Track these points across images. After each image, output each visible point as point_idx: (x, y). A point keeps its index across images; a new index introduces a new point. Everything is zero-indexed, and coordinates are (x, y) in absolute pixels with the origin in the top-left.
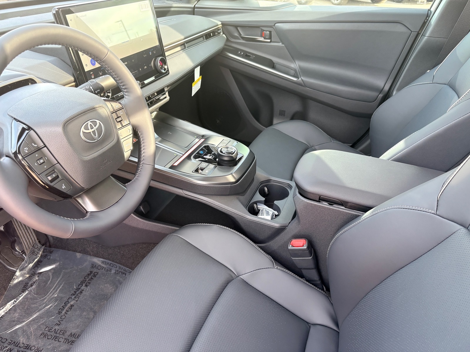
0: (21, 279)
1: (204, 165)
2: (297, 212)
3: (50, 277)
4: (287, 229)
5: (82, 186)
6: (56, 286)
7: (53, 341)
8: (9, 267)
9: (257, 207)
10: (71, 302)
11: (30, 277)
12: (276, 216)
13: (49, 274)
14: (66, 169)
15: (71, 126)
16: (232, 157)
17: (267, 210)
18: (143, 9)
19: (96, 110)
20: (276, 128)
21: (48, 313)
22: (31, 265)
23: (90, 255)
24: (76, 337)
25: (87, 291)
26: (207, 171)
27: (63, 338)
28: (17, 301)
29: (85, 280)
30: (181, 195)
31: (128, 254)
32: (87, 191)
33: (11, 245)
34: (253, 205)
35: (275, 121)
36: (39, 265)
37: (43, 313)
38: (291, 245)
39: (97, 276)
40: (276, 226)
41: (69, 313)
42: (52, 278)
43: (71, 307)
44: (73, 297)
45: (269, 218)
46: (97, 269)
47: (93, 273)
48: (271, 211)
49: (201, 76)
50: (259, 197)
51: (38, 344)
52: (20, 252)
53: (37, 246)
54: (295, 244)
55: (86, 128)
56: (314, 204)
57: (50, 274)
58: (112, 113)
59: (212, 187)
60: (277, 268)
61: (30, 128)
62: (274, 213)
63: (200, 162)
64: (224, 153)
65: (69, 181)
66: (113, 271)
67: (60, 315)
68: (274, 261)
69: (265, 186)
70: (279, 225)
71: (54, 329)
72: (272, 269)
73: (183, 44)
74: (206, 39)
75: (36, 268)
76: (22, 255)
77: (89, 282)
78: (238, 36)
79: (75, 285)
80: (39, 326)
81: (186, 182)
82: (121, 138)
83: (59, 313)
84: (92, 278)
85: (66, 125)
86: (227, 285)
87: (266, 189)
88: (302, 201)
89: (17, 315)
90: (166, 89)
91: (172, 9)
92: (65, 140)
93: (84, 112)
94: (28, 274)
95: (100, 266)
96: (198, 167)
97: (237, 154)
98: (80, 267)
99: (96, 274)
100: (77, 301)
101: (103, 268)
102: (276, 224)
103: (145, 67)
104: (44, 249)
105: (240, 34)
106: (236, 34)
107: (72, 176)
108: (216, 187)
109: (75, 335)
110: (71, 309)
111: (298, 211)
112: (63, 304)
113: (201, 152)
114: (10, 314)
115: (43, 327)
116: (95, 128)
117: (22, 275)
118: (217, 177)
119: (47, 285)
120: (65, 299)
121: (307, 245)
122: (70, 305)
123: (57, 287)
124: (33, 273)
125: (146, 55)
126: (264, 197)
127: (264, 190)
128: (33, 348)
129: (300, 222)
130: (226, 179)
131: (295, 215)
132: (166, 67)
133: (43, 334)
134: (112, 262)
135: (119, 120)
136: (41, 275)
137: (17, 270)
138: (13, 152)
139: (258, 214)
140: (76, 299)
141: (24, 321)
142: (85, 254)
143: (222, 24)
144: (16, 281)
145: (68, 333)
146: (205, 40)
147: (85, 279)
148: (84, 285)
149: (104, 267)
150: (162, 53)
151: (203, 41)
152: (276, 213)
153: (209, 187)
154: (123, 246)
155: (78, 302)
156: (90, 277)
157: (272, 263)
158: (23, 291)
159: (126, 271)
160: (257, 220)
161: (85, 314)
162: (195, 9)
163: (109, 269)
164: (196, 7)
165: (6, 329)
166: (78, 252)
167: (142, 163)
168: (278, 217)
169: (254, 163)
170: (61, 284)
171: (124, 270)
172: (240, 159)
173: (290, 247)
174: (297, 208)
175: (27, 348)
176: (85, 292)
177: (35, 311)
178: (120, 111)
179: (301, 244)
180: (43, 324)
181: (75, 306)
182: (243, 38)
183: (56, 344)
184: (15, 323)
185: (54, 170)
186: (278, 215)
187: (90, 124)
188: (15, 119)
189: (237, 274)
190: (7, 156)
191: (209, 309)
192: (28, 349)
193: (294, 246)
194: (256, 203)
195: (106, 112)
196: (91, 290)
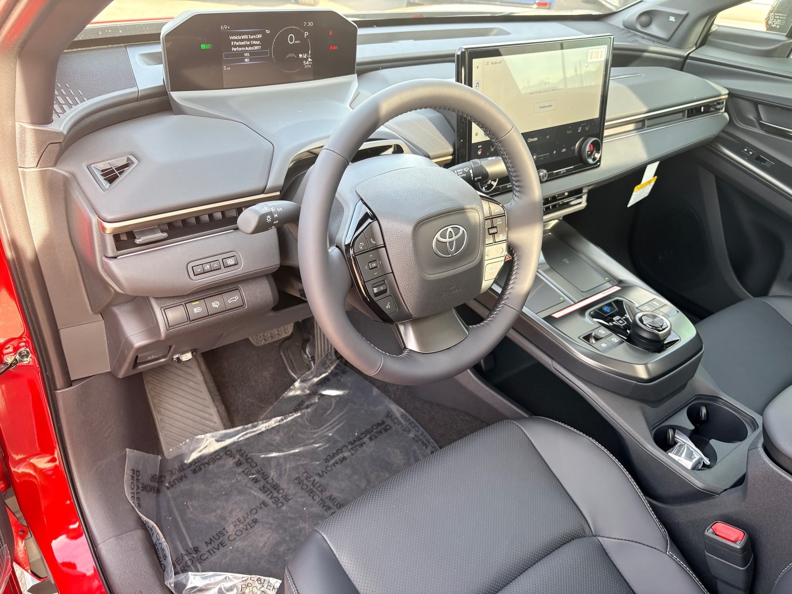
0: (298, 392)
1: (603, 332)
2: (747, 479)
3: (331, 405)
4: (716, 500)
5: (411, 312)
6: (335, 422)
7: (307, 494)
8: (290, 371)
9: (674, 437)
10: (345, 452)
11: (309, 394)
12: (704, 465)
13: (331, 401)
14: (398, 284)
15: (425, 229)
16: (657, 335)
17: (692, 449)
18: (592, 58)
19: (465, 212)
20: (770, 304)
21: (313, 454)
22: (316, 380)
23: (390, 397)
24: (335, 504)
25: (369, 447)
26: (604, 345)
27: (319, 497)
28: (285, 421)
29: (372, 430)
30: (548, 367)
31: (441, 419)
32: (414, 321)
33: (303, 344)
34: (668, 430)
35: (775, 289)
36: (324, 383)
37: (307, 451)
38: (711, 530)
39: (389, 432)
40: (697, 484)
41: (338, 466)
42: (334, 408)
43: (343, 459)
44: (350, 447)
45: (689, 465)
46: (392, 422)
47: (386, 424)
48: (698, 454)
49: (656, 177)
50: (683, 420)
51: (289, 489)
52: (310, 356)
53: (331, 357)
54: (720, 532)
55: (443, 235)
56: (785, 478)
57: (334, 401)
58: (486, 220)
59: (603, 374)
60: (671, 557)
61: (374, 217)
62: (702, 459)
63: (599, 325)
64: (645, 325)
65: (397, 301)
66: (411, 435)
67: (327, 464)
68: (670, 541)
69: (703, 405)
70: (702, 484)
71: (313, 479)
72: (661, 552)
73: (642, 121)
74: (688, 117)
75: (320, 386)
76: (310, 361)
77: (376, 434)
78: (754, 120)
79: (357, 431)
80: (298, 467)
81: (562, 349)
82: (486, 258)
83: (327, 460)
84: (381, 432)
85: (420, 224)
86: (571, 541)
87: (704, 411)
88: (764, 462)
89: (278, 438)
90: (585, 191)
91: (646, 54)
92: (411, 245)
93: (448, 212)
94: (309, 390)
95: (397, 418)
96: (590, 332)
97: (669, 333)
98: (372, 408)
99: (388, 427)
100: (352, 454)
101: (399, 423)
102: (698, 482)
103: (564, 150)
104: (338, 365)
105: (759, 118)
106: (752, 117)
107: (403, 295)
108: (609, 376)
109: (334, 501)
110: (342, 462)
111: (750, 477)
112: (335, 451)
113: (606, 309)
114: (271, 433)
115: (302, 470)
116: (454, 238)
117: (303, 389)
118: (617, 361)
119: (325, 415)
120: (340, 445)
121: (744, 544)
122: (342, 456)
123: (335, 424)
124: (315, 391)
125: (571, 132)
126: (693, 423)
127: (699, 411)
128: (281, 491)
129: (746, 498)
130: (634, 370)
131: (741, 481)
132: (597, 156)
133: (298, 479)
134: (414, 421)
135: (492, 231)
136: (323, 398)
137: (298, 378)
138: (346, 244)
139: (670, 450)
140: (353, 452)
141: (282, 451)
142: (384, 393)
143: (728, 94)
144: (291, 393)
145: (327, 494)
146: (686, 119)
147: (372, 428)
148: (368, 436)
149: (401, 423)
150: (600, 131)
151: (681, 119)
152: (707, 462)
153: (597, 371)
154: (438, 405)
155: (354, 457)
156: (379, 428)
157: (664, 543)
158: (296, 411)
159: (429, 443)
160: (663, 458)
161: (356, 477)
162: (687, 59)
163: (407, 429)
164: (691, 57)
165: (261, 452)
166: (376, 387)
167: (504, 302)
168: (707, 471)
169: (697, 358)
170: (341, 422)
171: (427, 440)
172: (673, 343)
173: (709, 533)
174: (749, 471)
175: (275, 487)
176: (367, 447)
177: (299, 443)
178: (499, 219)
179: (734, 537)
180: (302, 465)
181: (348, 461)
182: (762, 126)
183: (309, 500)
184: (272, 448)
185: (384, 281)
186: (709, 467)
187: (450, 231)
188: (362, 199)
189: (595, 532)
190: (337, 247)
191: (528, 564)
192: (275, 489)
193: (716, 535)
194: (674, 428)
195: (478, 217)
196: (374, 447)
